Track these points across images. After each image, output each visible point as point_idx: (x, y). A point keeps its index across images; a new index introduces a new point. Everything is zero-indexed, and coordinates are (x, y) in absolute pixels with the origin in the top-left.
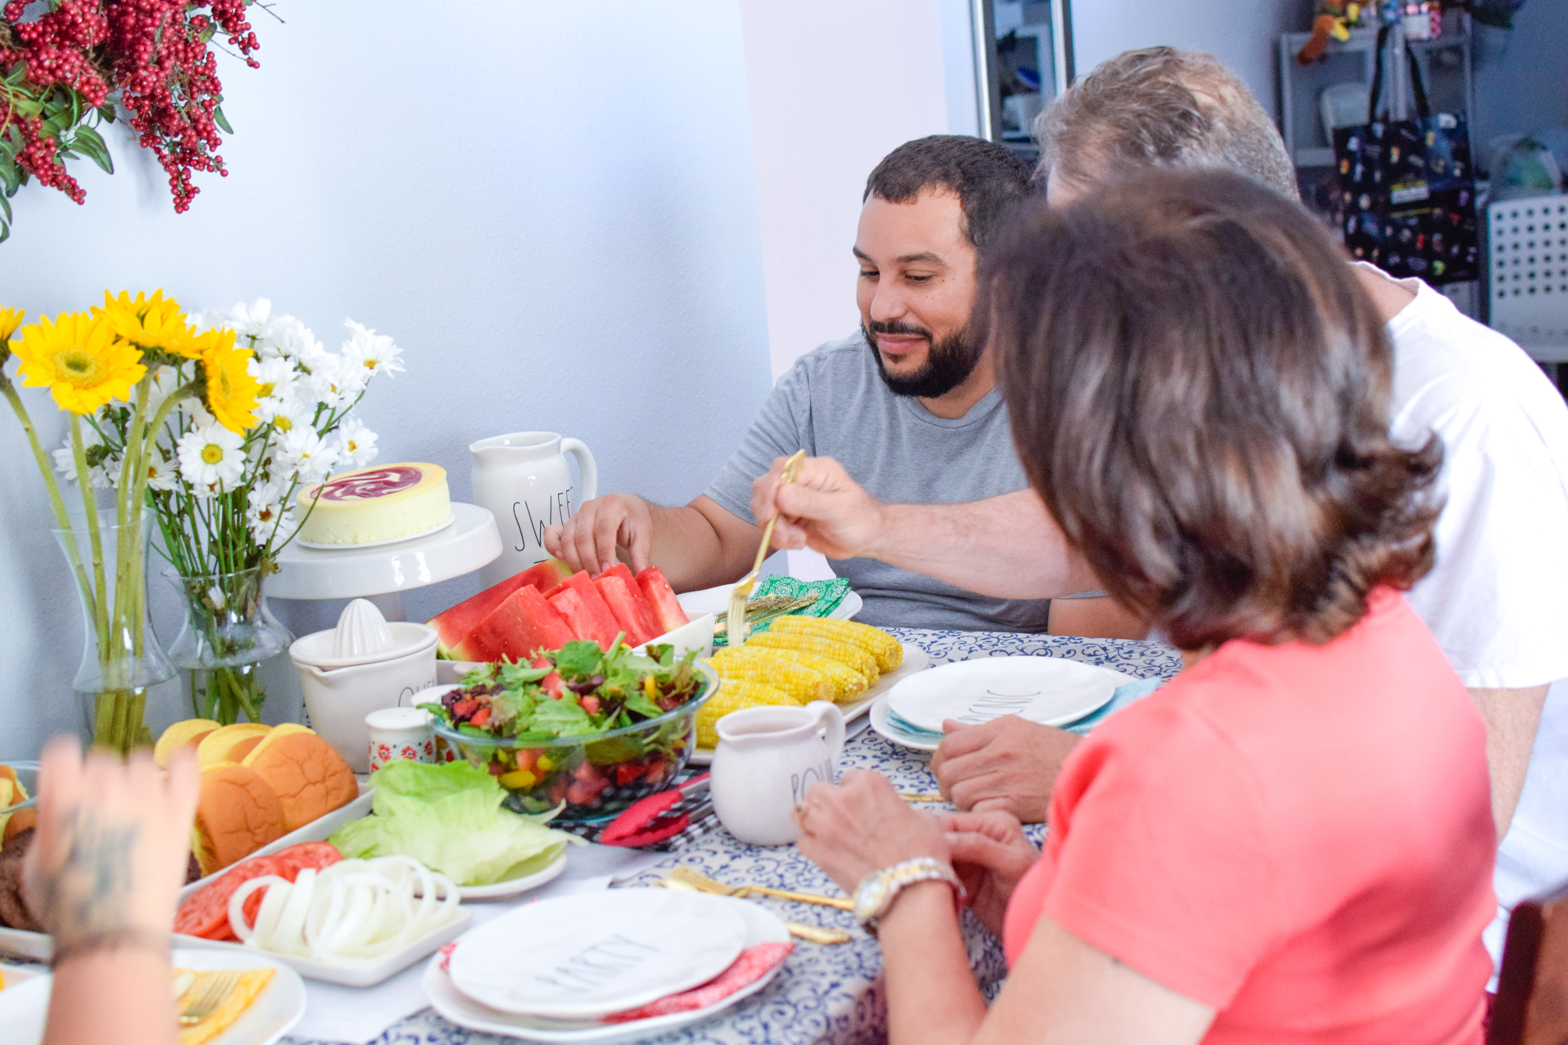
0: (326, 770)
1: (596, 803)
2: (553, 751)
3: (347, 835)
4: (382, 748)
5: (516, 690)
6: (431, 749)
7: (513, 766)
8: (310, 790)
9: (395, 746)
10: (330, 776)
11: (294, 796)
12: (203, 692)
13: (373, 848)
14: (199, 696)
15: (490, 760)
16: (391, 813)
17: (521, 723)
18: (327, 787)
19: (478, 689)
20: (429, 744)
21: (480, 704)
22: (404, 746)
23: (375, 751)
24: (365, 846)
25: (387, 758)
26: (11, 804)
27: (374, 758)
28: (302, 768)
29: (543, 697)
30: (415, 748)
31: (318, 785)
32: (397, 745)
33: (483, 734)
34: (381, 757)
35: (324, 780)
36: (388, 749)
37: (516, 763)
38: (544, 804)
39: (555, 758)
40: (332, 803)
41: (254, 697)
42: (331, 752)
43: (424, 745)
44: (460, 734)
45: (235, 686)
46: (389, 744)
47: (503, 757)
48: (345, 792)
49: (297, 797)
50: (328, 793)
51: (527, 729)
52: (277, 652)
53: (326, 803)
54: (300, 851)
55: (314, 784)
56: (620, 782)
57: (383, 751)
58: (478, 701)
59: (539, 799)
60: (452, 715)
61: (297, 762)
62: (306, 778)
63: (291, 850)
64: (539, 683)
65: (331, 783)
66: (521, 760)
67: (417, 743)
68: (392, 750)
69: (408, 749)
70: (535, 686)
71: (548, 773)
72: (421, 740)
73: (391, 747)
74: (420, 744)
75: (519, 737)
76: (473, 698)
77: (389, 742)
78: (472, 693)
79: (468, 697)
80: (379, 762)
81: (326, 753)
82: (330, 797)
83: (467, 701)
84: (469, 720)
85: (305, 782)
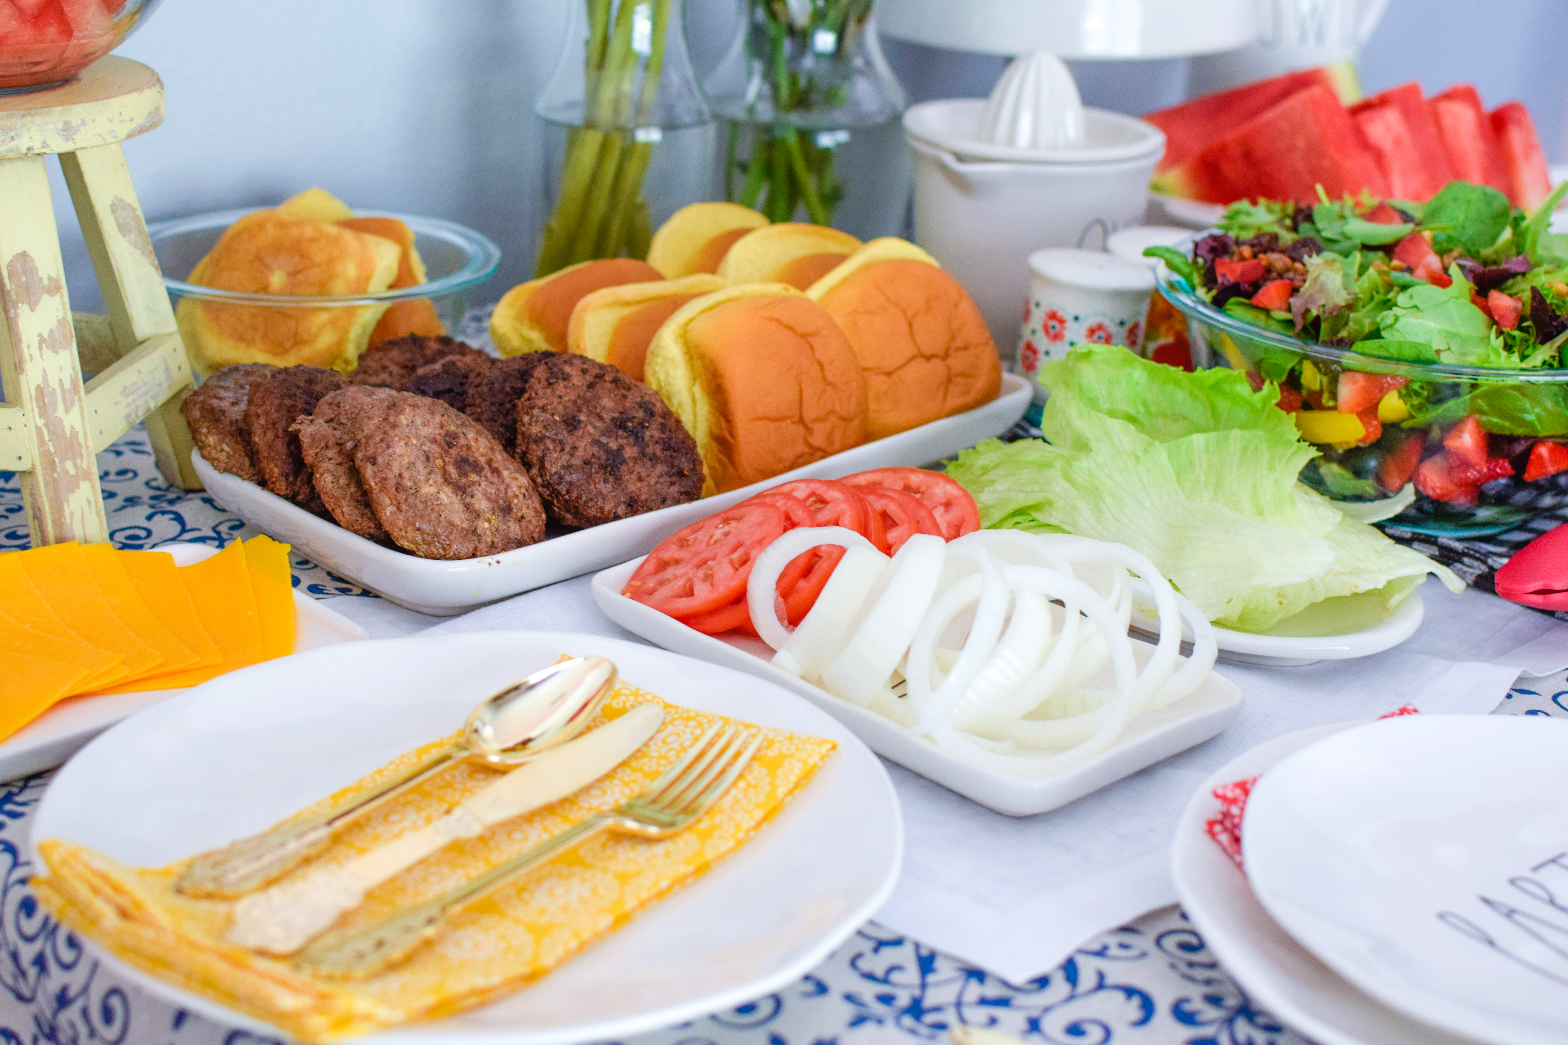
0: (953, 337)
1: (1461, 503)
2: (1416, 386)
3: (985, 470)
4: (1053, 316)
5: (1346, 254)
6: (1136, 336)
7: (1326, 400)
8: (919, 368)
9: (1076, 318)
10: (958, 349)
11: (889, 374)
12: (744, 167)
13: (1037, 507)
14: (737, 174)
15: (1284, 377)
16: (1082, 446)
17: (1361, 320)
18: (949, 369)
19: (1264, 240)
20: (1136, 326)
21: (1269, 269)
22: (1093, 322)
23: (1037, 320)
24: (1022, 500)
25: (1057, 337)
26: (391, 287)
27: (1034, 332)
28: (910, 325)
29: (1406, 277)
30: (1113, 328)
31: (935, 361)
32: (1082, 315)
33: (1274, 325)
34: (1047, 333)
35: (945, 356)
36: (1062, 321)
37: (1334, 395)
38: (1367, 486)
39: (1416, 401)
40: (954, 401)
41: (827, 189)
42: (966, 308)
43: (1127, 326)
44: (1229, 316)
45: (800, 165)
46: (1066, 313)
47: (1311, 378)
48: (981, 384)
49: (894, 376)
50: (949, 380)
51: (1375, 334)
52: (880, 119)
53: (945, 398)
54: (894, 482)
55: (929, 358)
56: (1532, 474)
57: (1053, 323)
58: (1264, 263)
59: (1358, 473)
60: (1210, 280)
61: (904, 312)
62: (915, 343)
63: (876, 477)
64: (1389, 249)
65: (957, 362)
66: (1347, 390)
67: (1118, 320)
68: (1070, 323)
69: (1100, 327)
70: (1380, 254)
71: (1391, 428)
72: (1124, 317)
73: (1069, 319)
74: (1122, 323)
75: (1358, 346)
76: (1255, 256)
77: (1067, 307)
78: (1253, 246)
79: (1246, 251)
80: (1042, 342)
81: (956, 306)
82: (952, 388)
83: (1242, 259)
84: (1249, 295)
85: (914, 351)
